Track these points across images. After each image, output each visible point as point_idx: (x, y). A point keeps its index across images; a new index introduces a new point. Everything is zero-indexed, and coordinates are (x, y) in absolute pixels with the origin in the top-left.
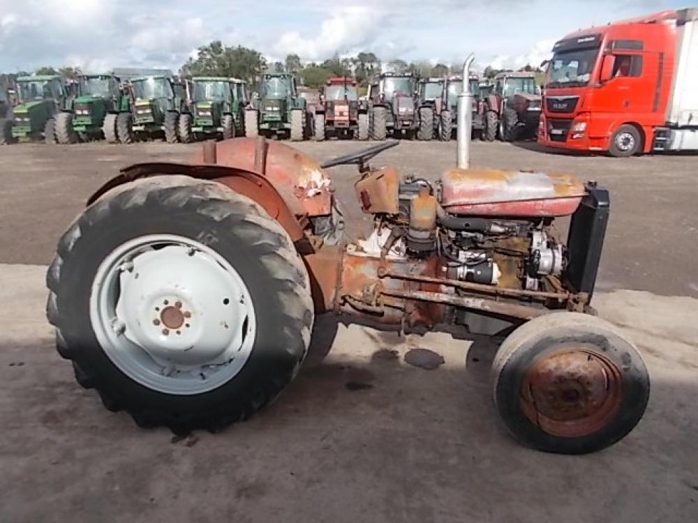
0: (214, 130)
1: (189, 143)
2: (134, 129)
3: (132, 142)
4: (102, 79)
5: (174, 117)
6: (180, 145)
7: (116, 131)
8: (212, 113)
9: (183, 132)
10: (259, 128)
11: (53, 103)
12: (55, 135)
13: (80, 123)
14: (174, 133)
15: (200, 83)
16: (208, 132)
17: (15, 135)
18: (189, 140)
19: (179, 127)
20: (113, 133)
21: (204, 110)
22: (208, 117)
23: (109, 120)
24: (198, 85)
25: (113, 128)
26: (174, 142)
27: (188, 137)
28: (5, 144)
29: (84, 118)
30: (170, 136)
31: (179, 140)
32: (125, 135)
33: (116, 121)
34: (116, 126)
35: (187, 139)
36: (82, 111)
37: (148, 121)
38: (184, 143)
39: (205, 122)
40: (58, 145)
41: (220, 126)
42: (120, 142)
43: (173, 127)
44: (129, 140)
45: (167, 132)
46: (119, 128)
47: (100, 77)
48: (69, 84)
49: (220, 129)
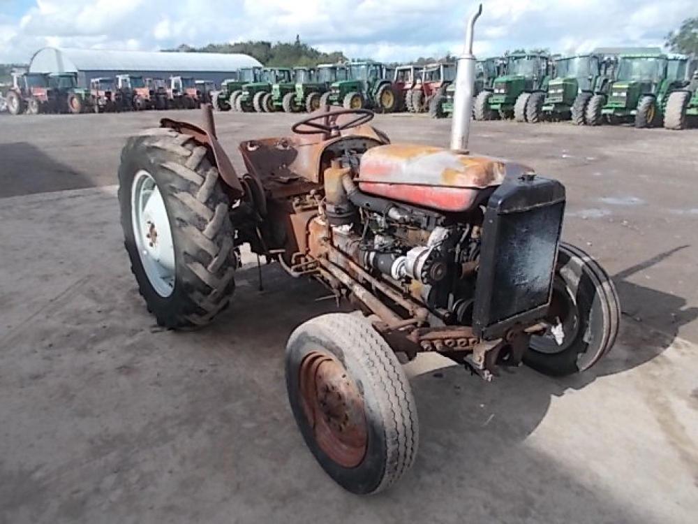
0: (627, 113)
1: (594, 125)
2: (544, 108)
3: (538, 121)
4: (528, 59)
5: (585, 98)
6: (585, 127)
7: (525, 110)
8: (628, 94)
9: (591, 114)
10: (683, 113)
11: (483, 83)
12: (473, 112)
13: (496, 102)
14: (581, 114)
15: (628, 61)
16: (619, 115)
17: (445, 110)
18: (594, 123)
19: (587, 109)
20: (522, 112)
21: (620, 90)
22: (622, 97)
23: (522, 99)
24: (625, 63)
25: (523, 107)
26: (579, 123)
27: (594, 119)
28: (436, 118)
29: (500, 97)
30: (576, 117)
31: (585, 122)
32: (533, 114)
33: (528, 100)
34: (526, 105)
35: (593, 121)
36: (499, 89)
37: (557, 101)
38: (590, 125)
39: (617, 104)
40: (475, 121)
41: (635, 108)
42: (527, 120)
43: (581, 108)
44: (536, 120)
45: (574, 114)
46: (528, 108)
47: (526, 58)
48: (498, 65)
49: (633, 112)
